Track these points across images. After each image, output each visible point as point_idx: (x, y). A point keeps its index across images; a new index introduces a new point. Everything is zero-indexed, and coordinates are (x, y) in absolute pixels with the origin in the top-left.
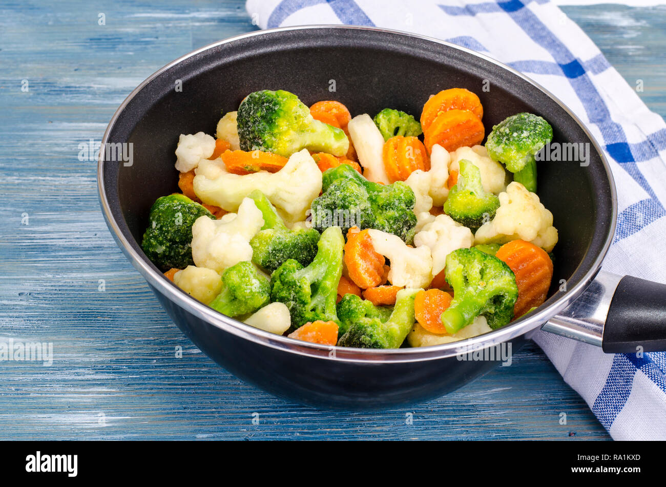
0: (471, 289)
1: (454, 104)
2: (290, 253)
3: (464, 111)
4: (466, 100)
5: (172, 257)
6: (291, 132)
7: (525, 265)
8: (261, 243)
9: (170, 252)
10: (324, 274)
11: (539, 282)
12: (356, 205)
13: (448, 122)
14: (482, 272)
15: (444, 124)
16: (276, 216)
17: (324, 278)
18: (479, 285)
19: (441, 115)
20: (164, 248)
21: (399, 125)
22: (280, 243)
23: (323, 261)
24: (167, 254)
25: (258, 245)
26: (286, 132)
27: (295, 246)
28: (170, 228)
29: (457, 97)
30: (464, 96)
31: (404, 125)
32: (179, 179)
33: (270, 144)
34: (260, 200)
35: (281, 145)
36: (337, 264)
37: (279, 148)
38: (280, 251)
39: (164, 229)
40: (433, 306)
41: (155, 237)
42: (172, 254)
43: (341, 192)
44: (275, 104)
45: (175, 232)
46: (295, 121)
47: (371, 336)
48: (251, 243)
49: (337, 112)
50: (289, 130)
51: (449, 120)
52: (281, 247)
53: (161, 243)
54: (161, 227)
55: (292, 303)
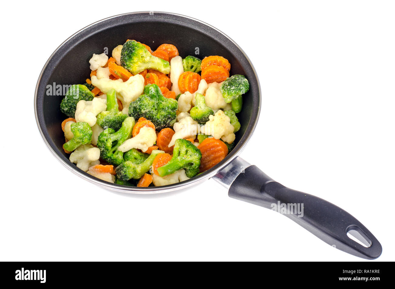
0: (179, 158)
1: (215, 62)
2: (111, 124)
3: (219, 67)
4: (221, 62)
5: (70, 113)
6: (139, 63)
7: (214, 149)
8: (101, 117)
9: (70, 111)
10: (121, 138)
11: (219, 157)
12: (144, 110)
13: (210, 71)
14: (187, 151)
15: (208, 71)
16: (115, 103)
17: (121, 139)
18: (183, 157)
19: (208, 66)
20: (67, 109)
21: (193, 65)
22: (108, 119)
23: (121, 132)
24: (68, 111)
25: (100, 117)
26: (137, 62)
27: (114, 121)
28: (71, 101)
29: (217, 60)
30: (220, 60)
31: (195, 65)
32: (91, 72)
33: (129, 66)
34: (111, 96)
35: (134, 67)
36: (127, 134)
37: (133, 69)
38: (108, 122)
39: (69, 101)
40: (162, 162)
41: (65, 103)
42: (70, 112)
43: (140, 102)
44: (133, 50)
45: (73, 103)
46: (141, 58)
47: (125, 172)
48: (97, 117)
49: (171, 50)
50: (138, 61)
51: (211, 70)
52: (108, 121)
53: (66, 107)
54: (68, 100)
55: (102, 149)
